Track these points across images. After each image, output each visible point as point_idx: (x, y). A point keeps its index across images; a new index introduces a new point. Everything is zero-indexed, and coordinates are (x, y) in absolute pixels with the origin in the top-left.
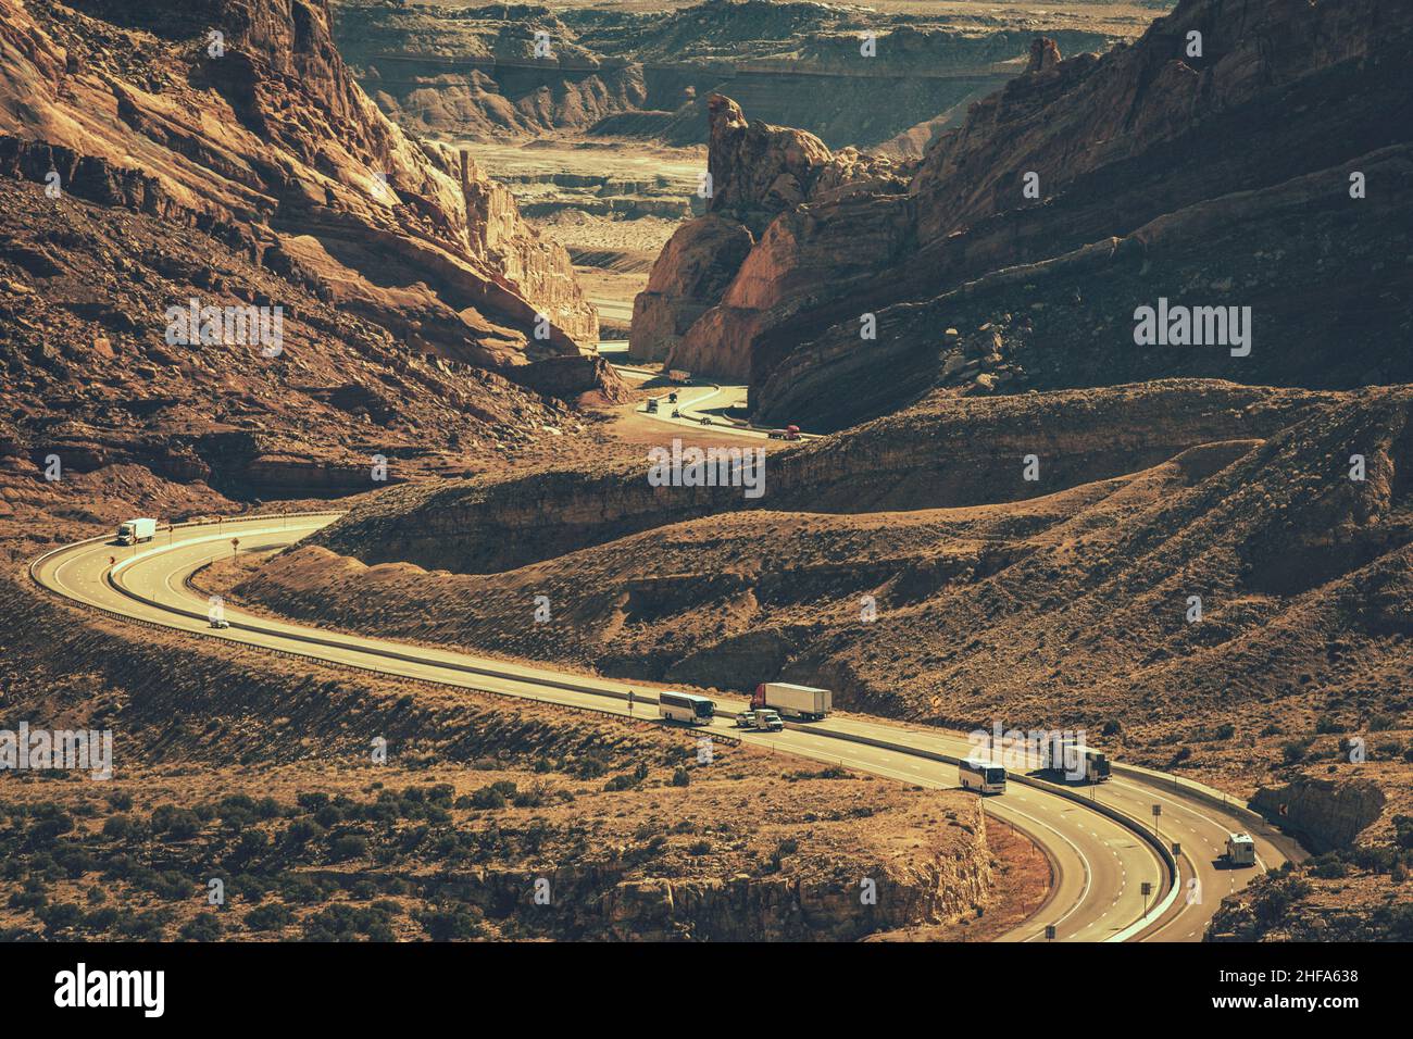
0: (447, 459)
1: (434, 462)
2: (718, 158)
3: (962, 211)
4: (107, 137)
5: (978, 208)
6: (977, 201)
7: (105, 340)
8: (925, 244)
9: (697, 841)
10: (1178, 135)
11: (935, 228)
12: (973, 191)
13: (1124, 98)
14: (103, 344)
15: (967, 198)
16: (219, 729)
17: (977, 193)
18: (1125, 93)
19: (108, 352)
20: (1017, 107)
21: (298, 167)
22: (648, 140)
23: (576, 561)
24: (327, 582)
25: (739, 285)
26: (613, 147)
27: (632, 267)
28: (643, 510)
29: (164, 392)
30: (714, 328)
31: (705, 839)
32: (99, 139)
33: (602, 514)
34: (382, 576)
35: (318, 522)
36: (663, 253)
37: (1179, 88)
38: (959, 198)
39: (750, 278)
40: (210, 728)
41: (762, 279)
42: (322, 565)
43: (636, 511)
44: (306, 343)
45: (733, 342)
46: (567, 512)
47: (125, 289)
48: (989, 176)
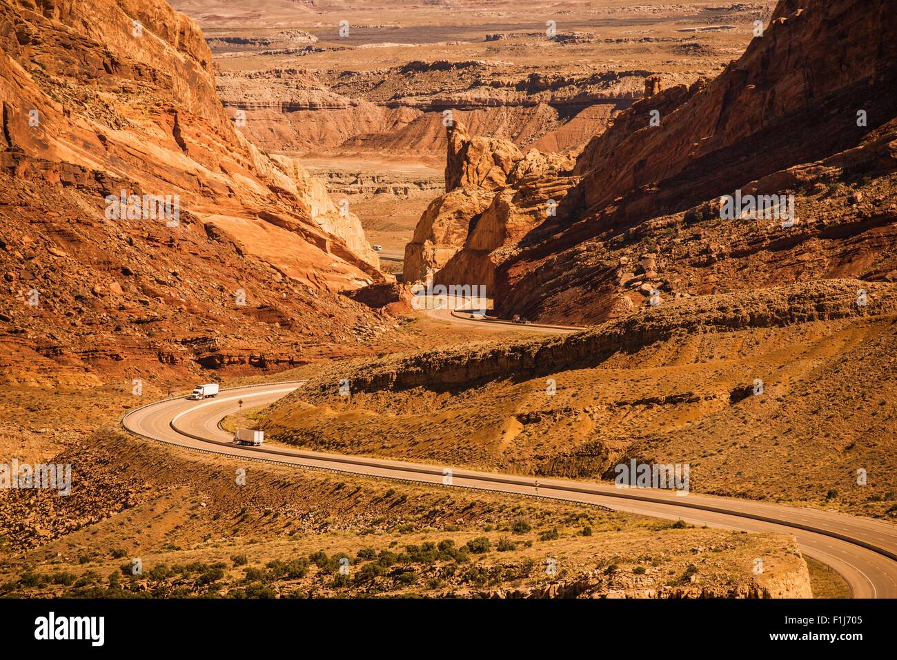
0: (332, 348)
1: (325, 350)
2: (453, 159)
3: (612, 185)
4: (91, 158)
5: (623, 182)
6: (622, 179)
7: (117, 283)
8: (591, 206)
9: (636, 567)
10: (754, 132)
11: (596, 196)
12: (620, 172)
13: (713, 111)
14: (115, 287)
15: (616, 177)
16: (272, 515)
17: (622, 174)
18: (714, 107)
19: (119, 291)
20: (639, 119)
21: (208, 174)
22: (381, 150)
23: (475, 403)
24: (314, 424)
25: (476, 235)
26: (358, 155)
27: (384, 228)
28: (491, 372)
29: (156, 314)
30: (461, 263)
31: (640, 566)
32: (86, 160)
33: (466, 375)
34: (351, 418)
35: (290, 387)
36: (422, 218)
37: (753, 103)
38: (611, 177)
39: (482, 232)
40: (267, 514)
41: (491, 232)
42: (308, 414)
43: (487, 373)
44: (234, 281)
45: (474, 271)
46: (444, 375)
47: (124, 252)
48: (629, 163)
